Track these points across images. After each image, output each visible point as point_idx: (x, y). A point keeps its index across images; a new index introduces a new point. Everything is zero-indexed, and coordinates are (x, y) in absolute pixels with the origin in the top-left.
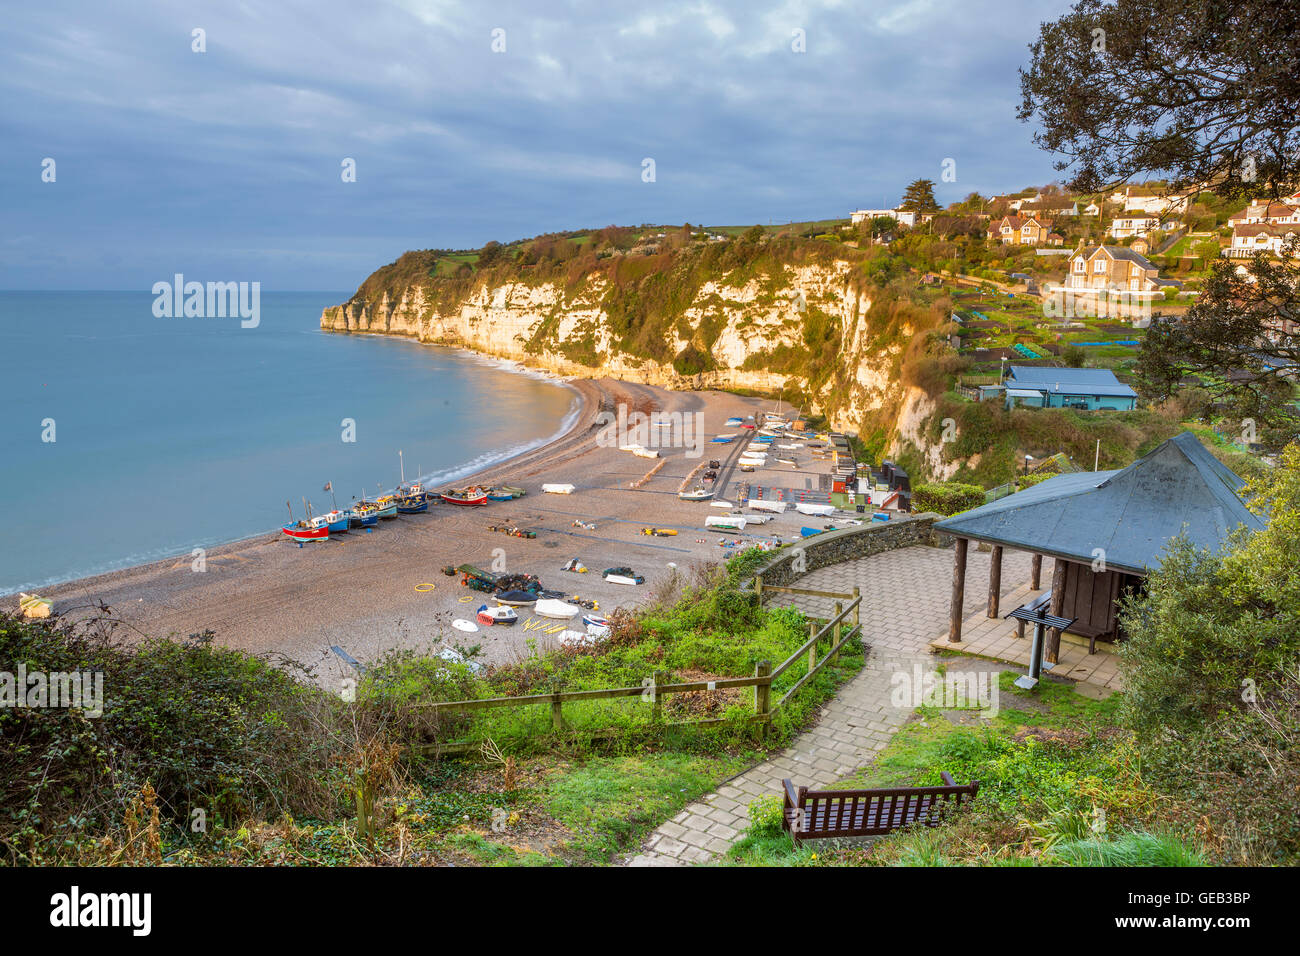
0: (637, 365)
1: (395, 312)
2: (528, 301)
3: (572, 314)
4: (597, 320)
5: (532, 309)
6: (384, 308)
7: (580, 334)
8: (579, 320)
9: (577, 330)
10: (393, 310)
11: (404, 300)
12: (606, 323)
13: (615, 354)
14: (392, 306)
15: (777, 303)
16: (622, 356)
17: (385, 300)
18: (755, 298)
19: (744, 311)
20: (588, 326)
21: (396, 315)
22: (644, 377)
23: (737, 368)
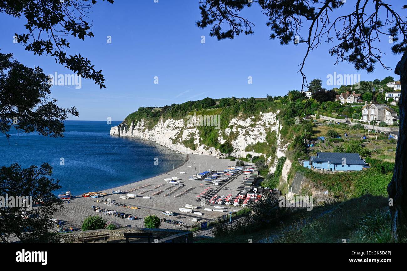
0: (207, 149)
1: (135, 129)
2: (175, 125)
3: (187, 130)
4: (196, 132)
5: (176, 128)
6: (131, 127)
7: (190, 137)
8: (189, 133)
9: (189, 136)
10: (134, 128)
11: (138, 124)
12: (198, 133)
13: (200, 145)
14: (134, 127)
15: (257, 126)
16: (203, 145)
17: (132, 125)
18: (249, 125)
19: (245, 129)
20: (192, 134)
21: (135, 130)
22: (210, 153)
23: (243, 150)
